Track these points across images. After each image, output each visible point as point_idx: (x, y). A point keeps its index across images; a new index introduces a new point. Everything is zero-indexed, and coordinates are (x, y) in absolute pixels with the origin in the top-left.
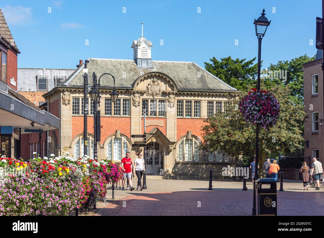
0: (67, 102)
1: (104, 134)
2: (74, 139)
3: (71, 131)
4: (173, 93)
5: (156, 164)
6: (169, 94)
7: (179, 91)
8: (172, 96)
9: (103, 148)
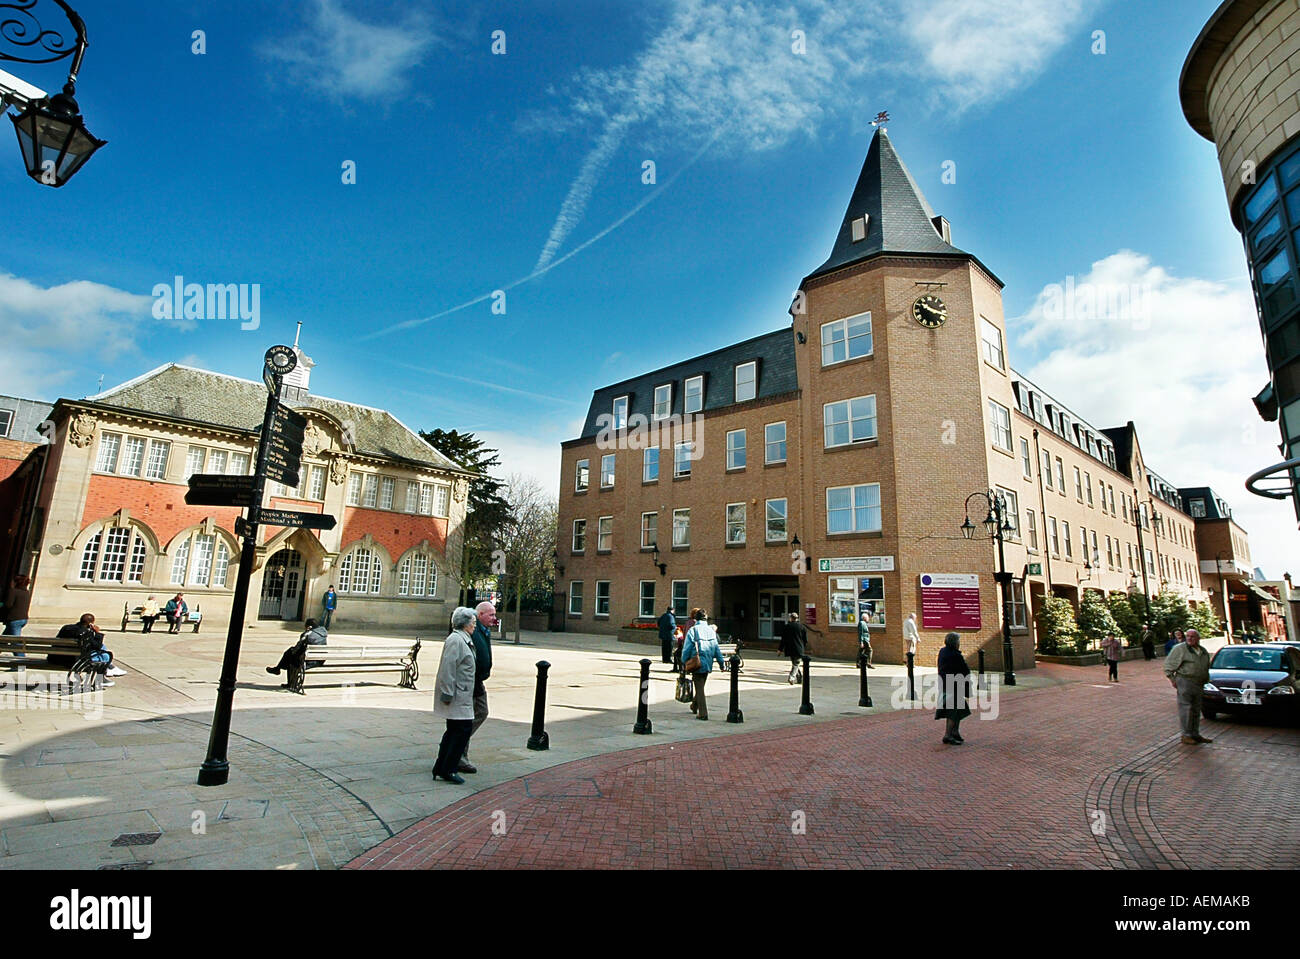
0: (82, 439)
1: (173, 524)
2: (87, 529)
3: (82, 508)
4: (344, 456)
5: (288, 596)
6: (337, 455)
7: (357, 453)
8: (341, 461)
9: (165, 555)
